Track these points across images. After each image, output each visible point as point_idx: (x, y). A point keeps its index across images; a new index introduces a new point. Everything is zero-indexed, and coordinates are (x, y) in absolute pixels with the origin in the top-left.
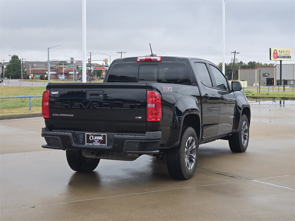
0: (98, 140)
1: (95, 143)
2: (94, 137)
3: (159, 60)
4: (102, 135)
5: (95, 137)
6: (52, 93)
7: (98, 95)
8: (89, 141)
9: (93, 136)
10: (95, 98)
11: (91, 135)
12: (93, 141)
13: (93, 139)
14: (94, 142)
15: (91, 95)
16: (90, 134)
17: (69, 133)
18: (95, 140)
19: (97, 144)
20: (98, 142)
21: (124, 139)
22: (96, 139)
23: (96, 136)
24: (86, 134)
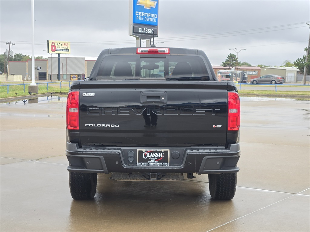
0: (156, 157)
1: (151, 162)
2: (150, 155)
3: (168, 52)
4: (163, 151)
5: (152, 154)
6: (84, 94)
7: (159, 97)
8: (142, 160)
9: (148, 154)
10: (155, 102)
11: (146, 151)
12: (148, 160)
13: (148, 156)
14: (150, 160)
15: (148, 97)
16: (144, 150)
17: (118, 151)
18: (151, 158)
19: (154, 164)
20: (156, 160)
21: (203, 155)
22: (152, 156)
23: (153, 152)
24: (138, 150)
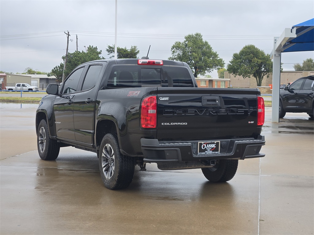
0: (211, 148)
1: (207, 151)
2: (206, 146)
3: (161, 63)
4: (215, 142)
5: (208, 145)
6: (161, 98)
7: (215, 100)
8: (201, 151)
9: (205, 145)
10: (212, 104)
11: (204, 143)
12: (206, 150)
13: (205, 147)
14: (207, 150)
15: (208, 100)
16: (203, 143)
17: (189, 143)
18: (207, 149)
19: (209, 153)
20: (210, 150)
22: (208, 147)
23: (209, 144)
24: (199, 142)
